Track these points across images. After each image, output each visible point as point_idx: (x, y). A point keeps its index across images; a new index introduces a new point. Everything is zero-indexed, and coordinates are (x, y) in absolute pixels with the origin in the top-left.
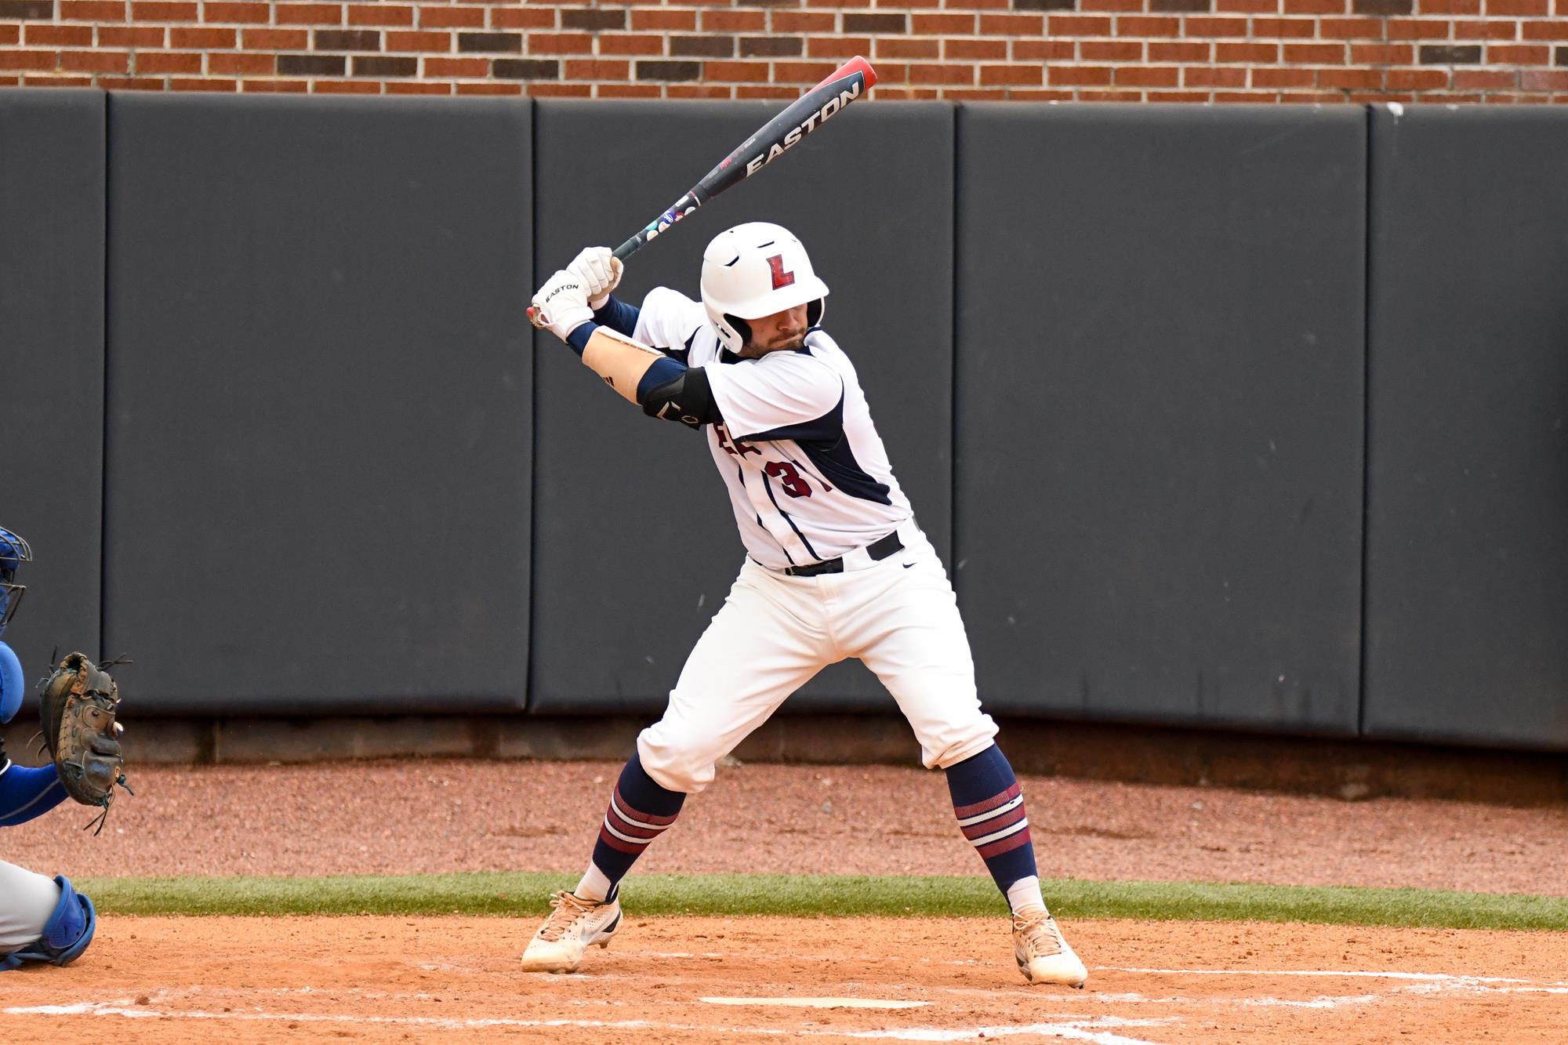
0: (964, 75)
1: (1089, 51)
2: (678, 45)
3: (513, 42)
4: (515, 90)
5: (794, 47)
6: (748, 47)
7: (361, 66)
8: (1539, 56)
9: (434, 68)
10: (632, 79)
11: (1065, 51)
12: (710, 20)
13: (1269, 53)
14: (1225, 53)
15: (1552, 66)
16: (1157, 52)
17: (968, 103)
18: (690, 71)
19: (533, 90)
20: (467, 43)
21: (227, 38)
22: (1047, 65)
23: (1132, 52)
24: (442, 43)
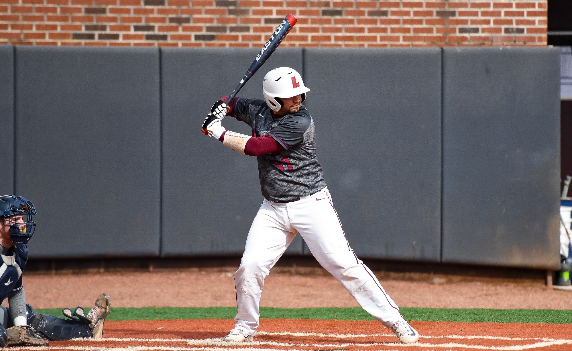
0: (305, 38)
1: (348, 30)
2: (209, 29)
3: (152, 28)
4: (153, 44)
5: (247, 29)
6: (232, 29)
7: (101, 37)
8: (499, 30)
9: (126, 37)
10: (193, 40)
11: (339, 30)
12: (220, 20)
13: (408, 30)
14: (393, 30)
15: (503, 34)
16: (370, 30)
17: (307, 48)
18: (212, 38)
19: (159, 44)
20: (137, 28)
21: (54, 27)
22: (333, 35)
23: (362, 30)
24: (127, 28)
